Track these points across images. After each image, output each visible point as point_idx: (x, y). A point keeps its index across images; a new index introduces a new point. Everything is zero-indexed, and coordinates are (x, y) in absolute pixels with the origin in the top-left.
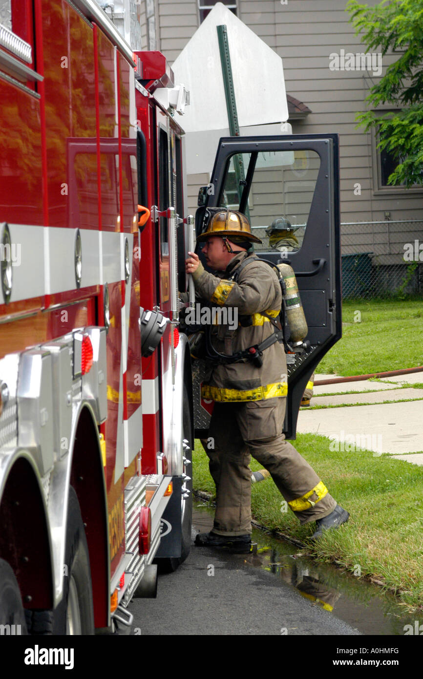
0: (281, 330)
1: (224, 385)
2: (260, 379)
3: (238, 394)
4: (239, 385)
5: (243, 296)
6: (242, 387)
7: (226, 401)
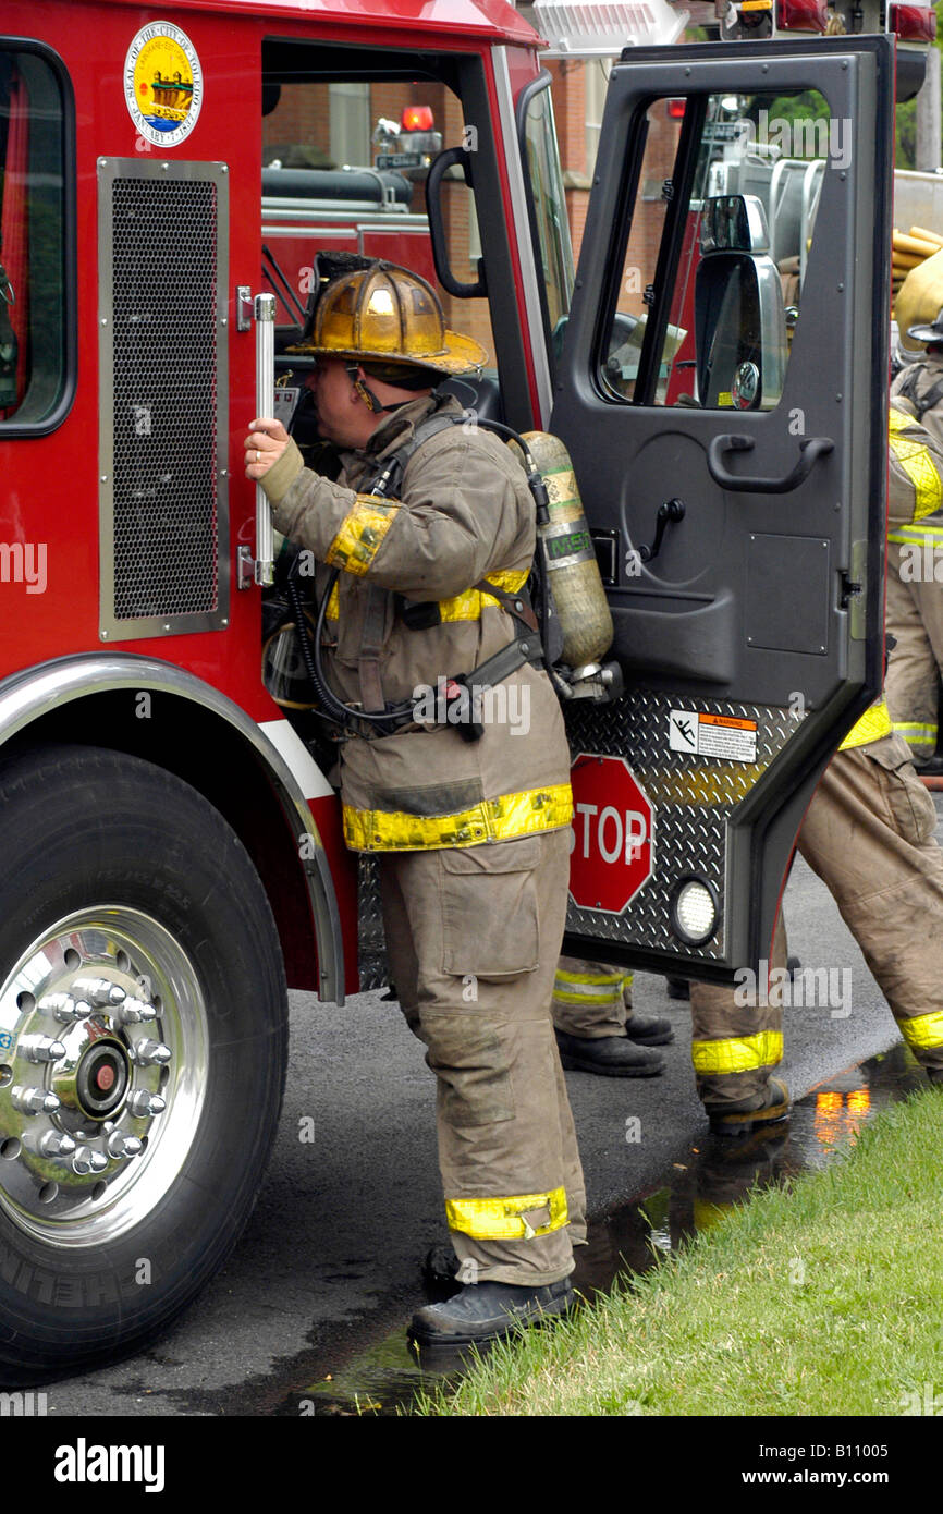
0: (536, 630)
1: (370, 799)
2: (479, 779)
3: (415, 826)
4: (414, 801)
5: (426, 545)
6: (424, 806)
7: (379, 848)
